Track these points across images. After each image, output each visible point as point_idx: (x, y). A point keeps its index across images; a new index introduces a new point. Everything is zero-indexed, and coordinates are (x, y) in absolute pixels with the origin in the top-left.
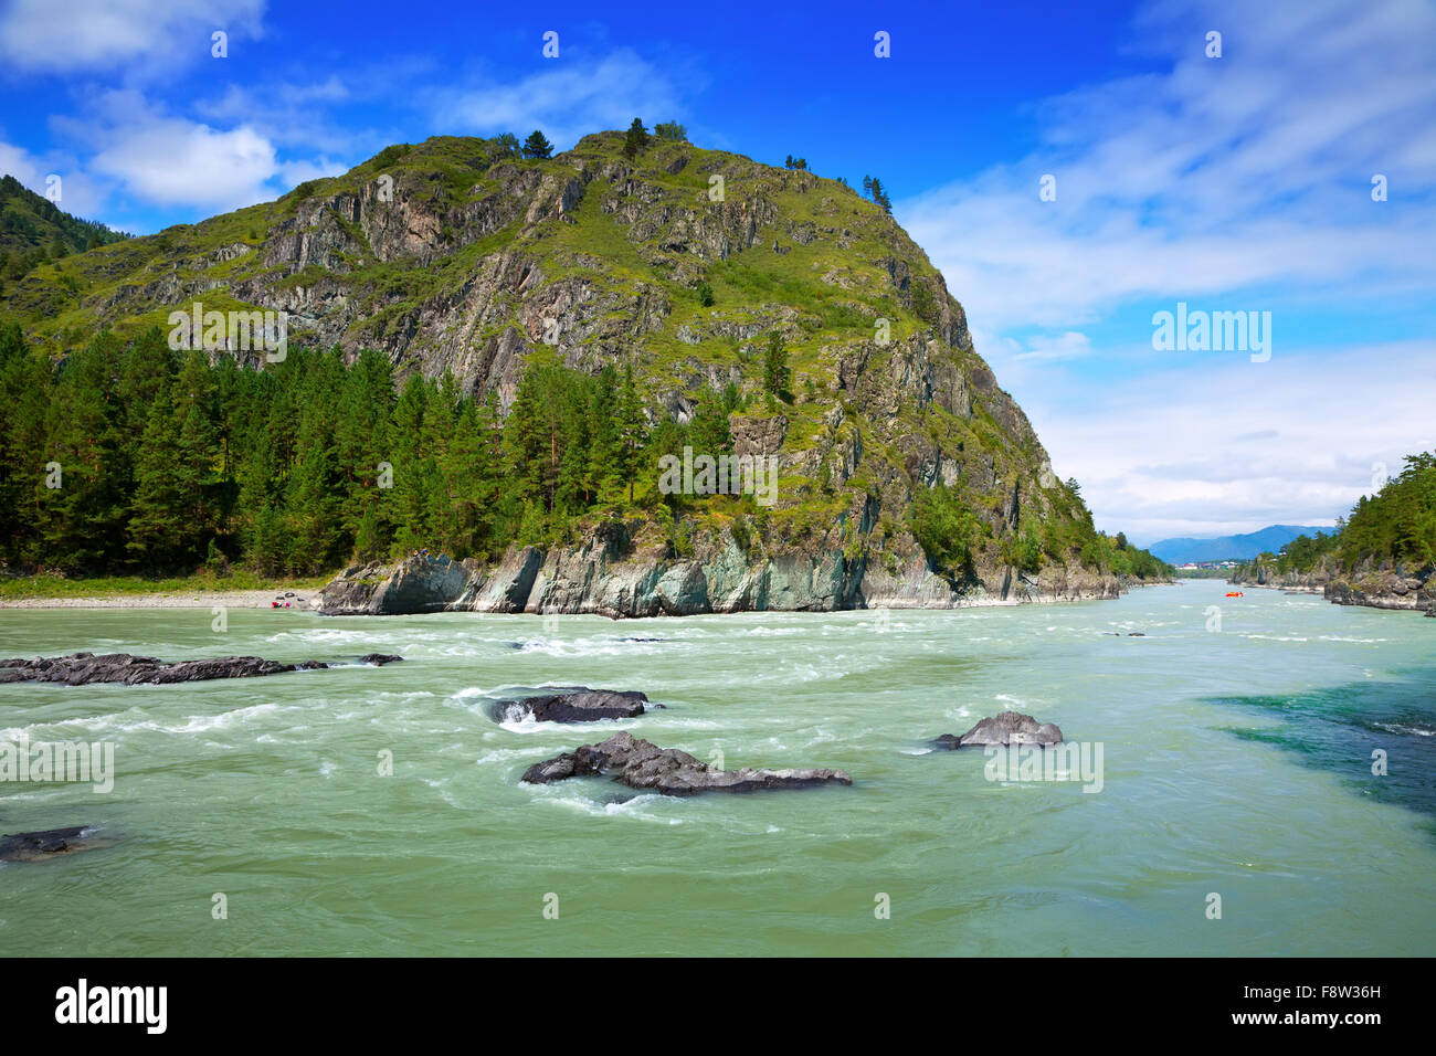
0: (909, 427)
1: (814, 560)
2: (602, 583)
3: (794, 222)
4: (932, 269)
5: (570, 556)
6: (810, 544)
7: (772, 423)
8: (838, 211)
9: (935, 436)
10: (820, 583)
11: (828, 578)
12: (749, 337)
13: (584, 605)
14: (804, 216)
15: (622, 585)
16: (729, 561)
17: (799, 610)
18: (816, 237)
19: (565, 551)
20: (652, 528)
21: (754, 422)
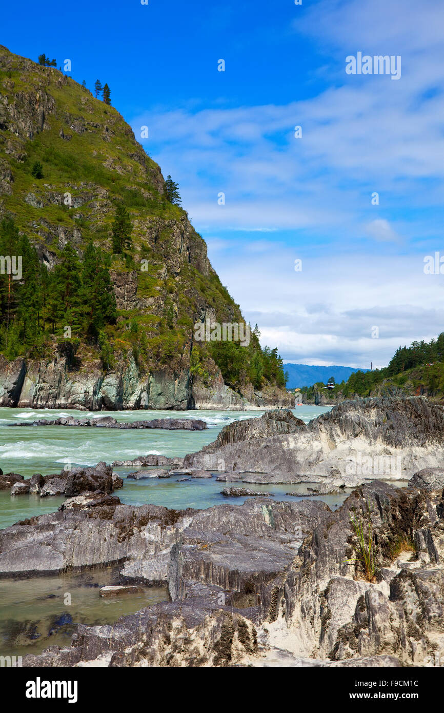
0: (189, 283)
1: (176, 374)
2: (68, 385)
3: (70, 114)
4: (155, 164)
5: (47, 366)
6: (173, 363)
7: (130, 276)
8: (93, 109)
9: (203, 290)
10: (179, 391)
11: (183, 388)
12: (76, 207)
13: (58, 402)
14: (74, 111)
15: (84, 388)
16: (131, 373)
17: (168, 409)
18: (86, 129)
19: (43, 362)
20: (85, 348)
21: (119, 274)
